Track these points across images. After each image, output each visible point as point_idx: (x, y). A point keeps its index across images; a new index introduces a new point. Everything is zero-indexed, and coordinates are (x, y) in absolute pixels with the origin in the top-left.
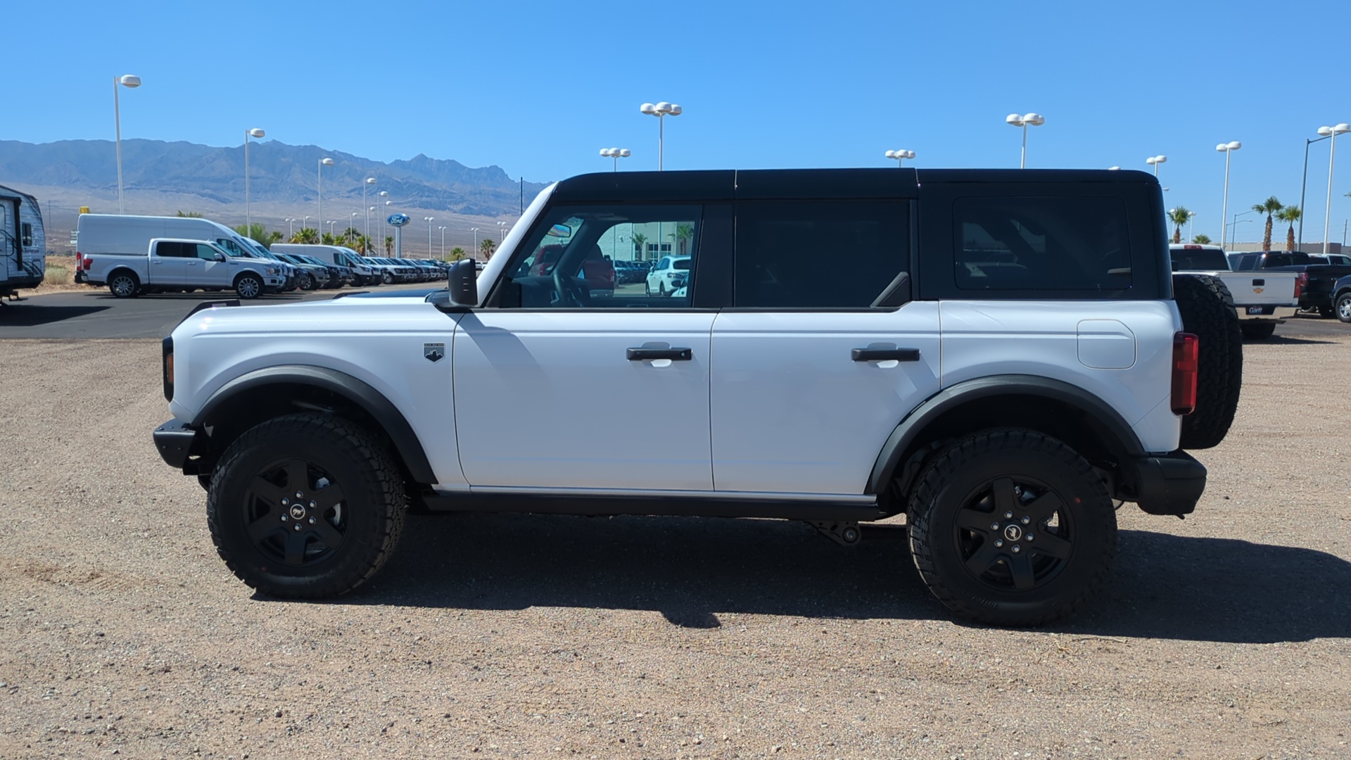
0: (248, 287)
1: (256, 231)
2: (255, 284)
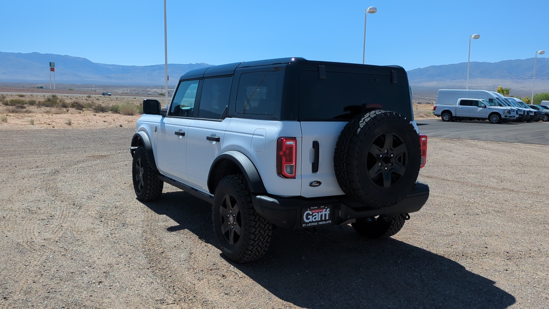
0: (495, 119)
1: (547, 95)
2: (497, 117)
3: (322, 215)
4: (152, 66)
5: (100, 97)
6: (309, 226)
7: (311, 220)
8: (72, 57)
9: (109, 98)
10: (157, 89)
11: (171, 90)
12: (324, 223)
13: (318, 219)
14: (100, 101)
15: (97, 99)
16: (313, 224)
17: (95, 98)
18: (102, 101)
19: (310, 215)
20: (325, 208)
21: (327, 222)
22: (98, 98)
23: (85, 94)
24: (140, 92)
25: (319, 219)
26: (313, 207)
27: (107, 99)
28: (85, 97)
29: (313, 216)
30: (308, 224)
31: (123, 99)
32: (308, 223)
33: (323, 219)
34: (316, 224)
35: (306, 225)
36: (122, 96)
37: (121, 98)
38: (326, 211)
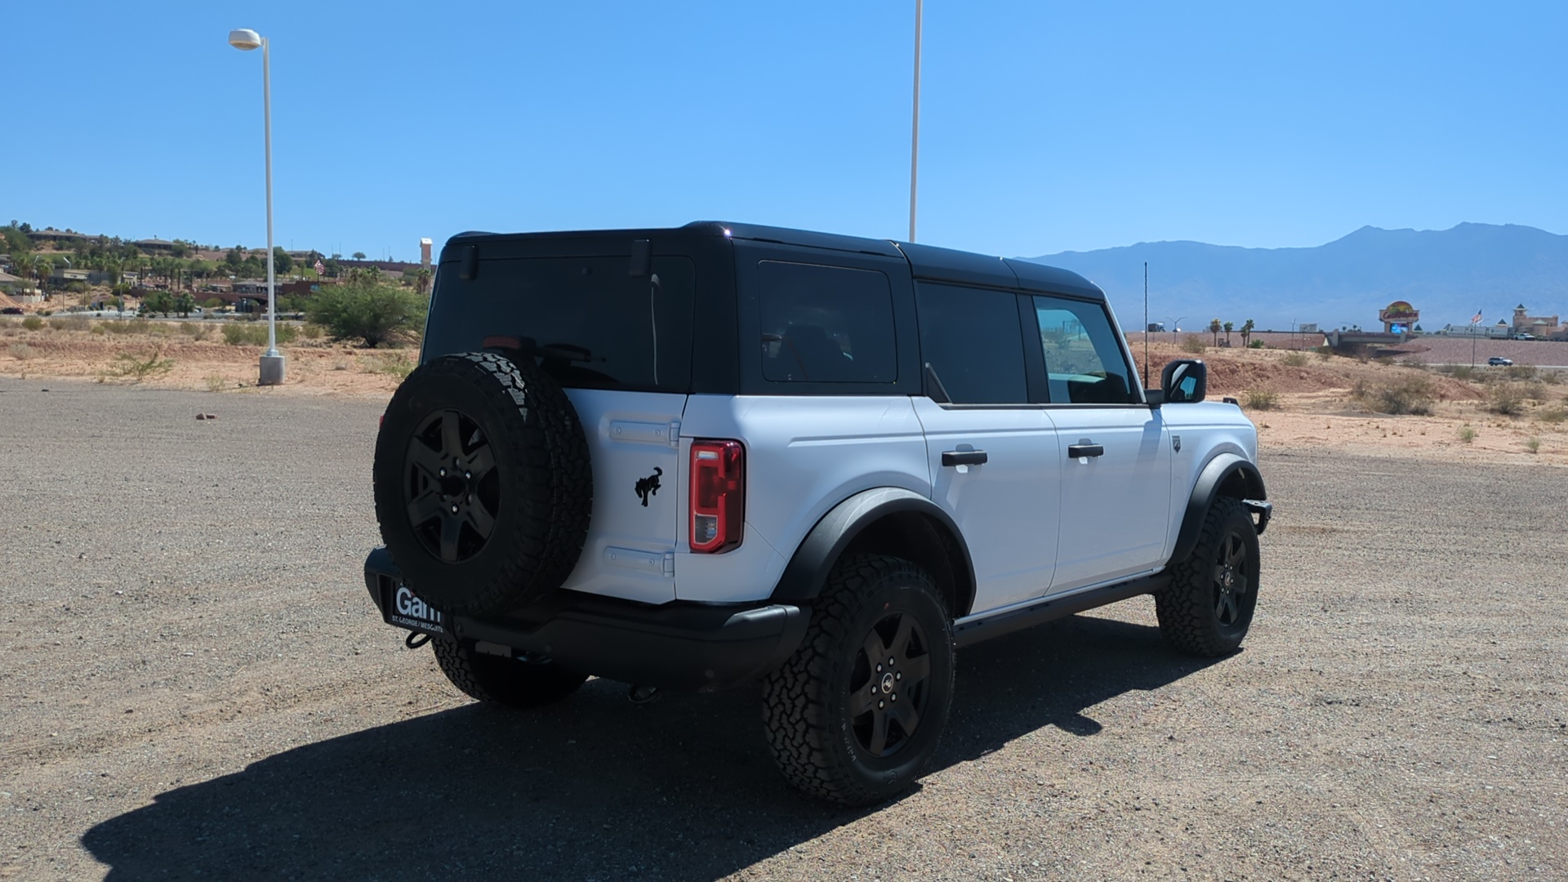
19: (409, 600)
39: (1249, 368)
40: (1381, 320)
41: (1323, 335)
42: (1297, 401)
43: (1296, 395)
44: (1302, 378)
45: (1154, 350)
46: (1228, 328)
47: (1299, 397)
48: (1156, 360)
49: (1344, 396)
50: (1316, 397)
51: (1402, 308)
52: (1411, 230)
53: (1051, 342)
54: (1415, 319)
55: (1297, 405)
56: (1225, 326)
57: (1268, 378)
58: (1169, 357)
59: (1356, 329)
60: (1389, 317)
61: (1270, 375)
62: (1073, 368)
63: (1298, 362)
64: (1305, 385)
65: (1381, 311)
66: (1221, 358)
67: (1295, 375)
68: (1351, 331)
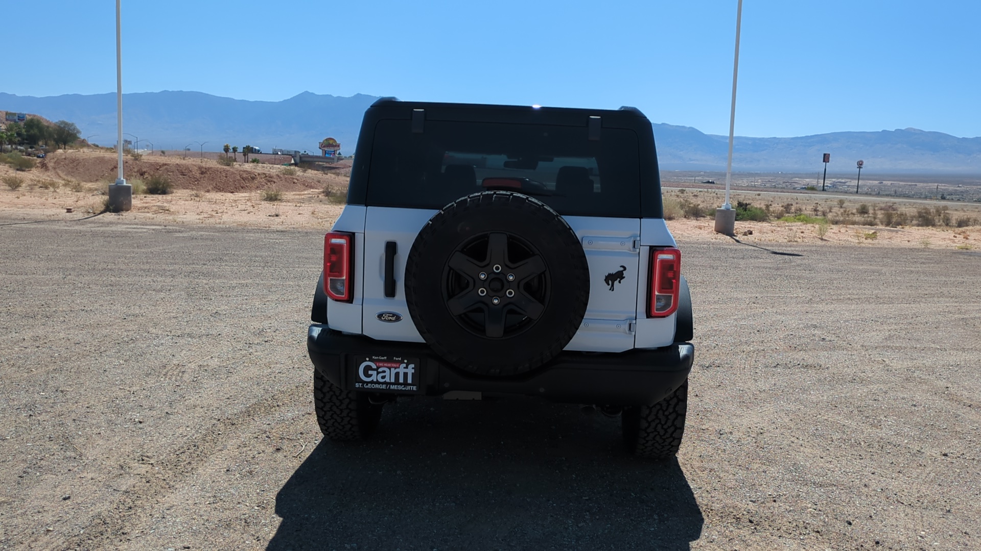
3: (397, 374)
4: (807, 137)
5: (700, 191)
6: (368, 388)
7: (374, 378)
8: (673, 126)
9: (715, 195)
10: (812, 180)
11: (840, 180)
12: (400, 388)
13: (390, 380)
14: (699, 199)
15: (695, 196)
16: (377, 386)
17: (691, 194)
18: (702, 199)
19: (374, 370)
20: (404, 363)
21: (408, 388)
22: (696, 194)
23: (676, 187)
24: (780, 184)
25: (393, 380)
26: (376, 356)
27: (710, 195)
28: (676, 191)
29: (378, 373)
30: (367, 385)
31: (739, 195)
32: (367, 383)
33: (401, 381)
34: (384, 387)
35: (363, 385)
36: (738, 190)
37: (736, 194)
38: (407, 367)
39: (263, 176)
40: (320, 148)
41: (291, 156)
42: (293, 197)
43: (292, 193)
44: (294, 183)
45: (201, 164)
46: (235, 150)
47: (294, 195)
48: (203, 170)
49: (320, 194)
50: (304, 194)
51: (331, 142)
52: (330, 95)
53: (127, 156)
54: (338, 148)
55: (293, 199)
56: (233, 149)
57: (274, 182)
58: (211, 168)
59: (306, 153)
60: (324, 147)
61: (275, 180)
62: (146, 174)
63: (291, 173)
64: (297, 187)
65: (320, 143)
66: (245, 169)
67: (290, 182)
68: (303, 154)
